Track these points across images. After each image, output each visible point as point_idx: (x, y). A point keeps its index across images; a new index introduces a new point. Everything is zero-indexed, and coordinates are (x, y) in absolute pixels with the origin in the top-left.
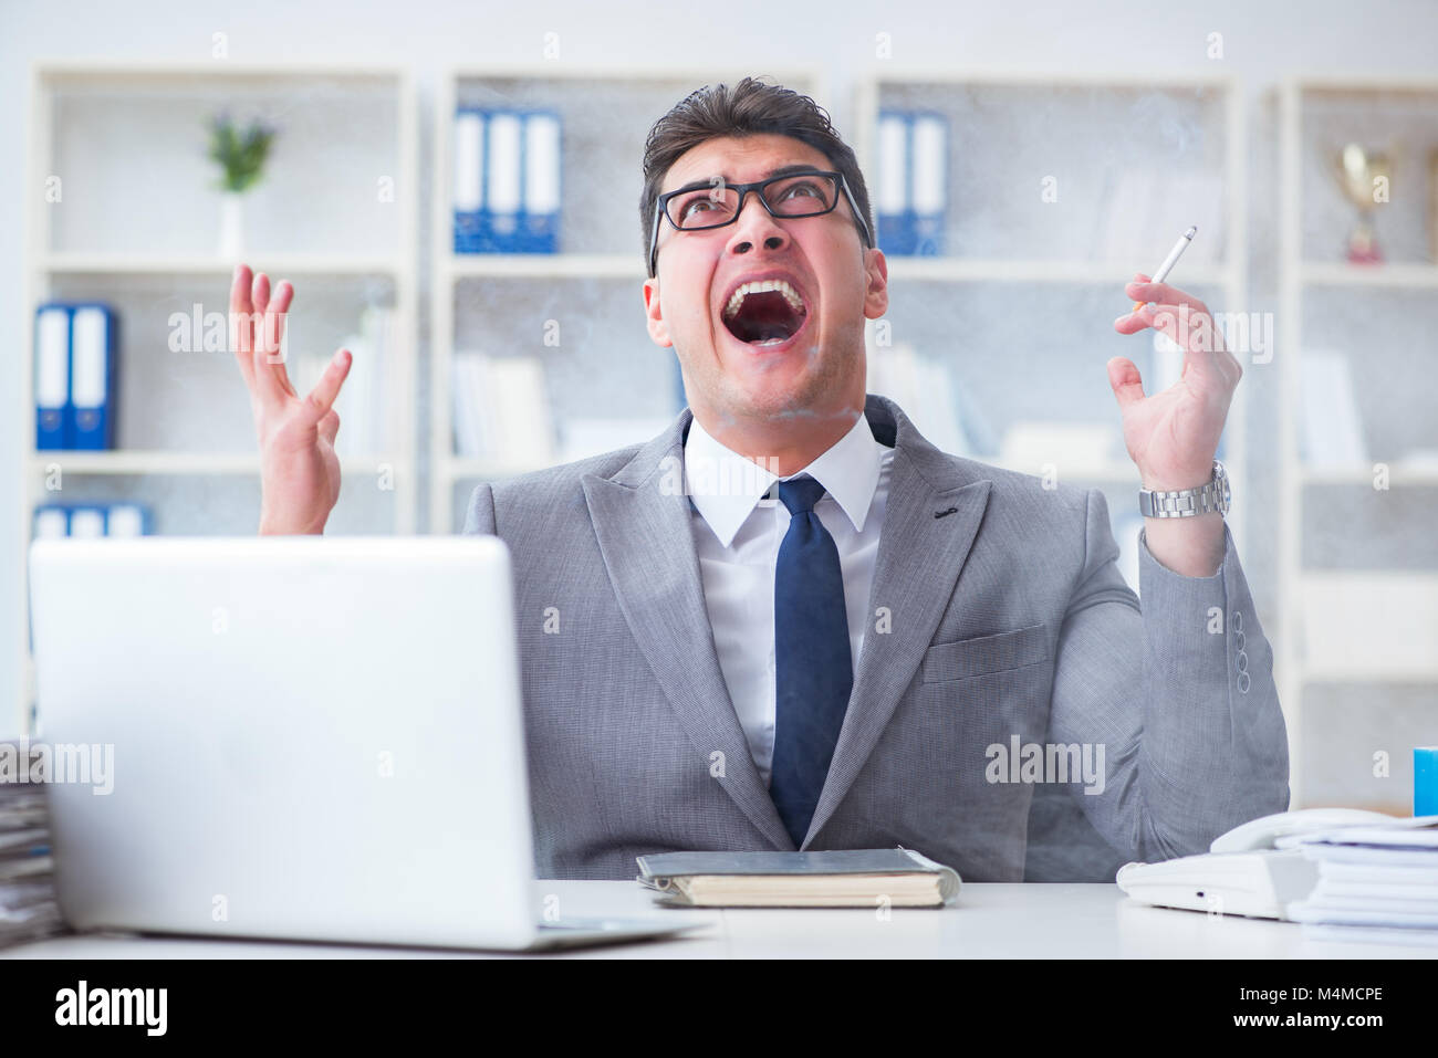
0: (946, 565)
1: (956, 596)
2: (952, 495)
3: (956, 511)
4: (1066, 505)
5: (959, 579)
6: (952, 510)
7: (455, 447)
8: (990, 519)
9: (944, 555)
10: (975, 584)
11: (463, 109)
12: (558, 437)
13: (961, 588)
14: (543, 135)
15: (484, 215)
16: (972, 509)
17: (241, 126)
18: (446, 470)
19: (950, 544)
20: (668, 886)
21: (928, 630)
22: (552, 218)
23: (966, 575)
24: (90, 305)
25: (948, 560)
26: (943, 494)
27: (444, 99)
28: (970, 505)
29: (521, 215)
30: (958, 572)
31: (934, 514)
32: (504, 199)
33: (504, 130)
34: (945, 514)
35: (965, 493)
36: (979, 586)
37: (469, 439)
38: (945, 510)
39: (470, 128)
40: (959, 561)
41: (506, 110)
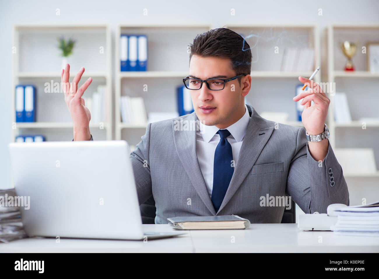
0: (260, 146)
1: (262, 154)
2: (264, 130)
3: (265, 134)
4: (293, 132)
5: (263, 150)
6: (264, 134)
7: (122, 121)
8: (273, 136)
9: (260, 144)
10: (267, 151)
11: (122, 35)
12: (148, 118)
13: (263, 152)
14: (143, 41)
15: (128, 62)
16: (269, 133)
17: (67, 40)
18: (119, 126)
19: (261, 142)
20: (177, 225)
21: (253, 162)
22: (145, 62)
23: (265, 149)
24: (29, 85)
25: (261, 145)
26: (262, 130)
27: (118, 32)
28: (268, 132)
29: (138, 62)
30: (263, 148)
31: (259, 134)
32: (133, 58)
33: (133, 40)
34: (262, 134)
35: (267, 130)
36: (268, 151)
37: (125, 118)
38: (262, 133)
39: (124, 40)
40: (263, 146)
41: (133, 35)
